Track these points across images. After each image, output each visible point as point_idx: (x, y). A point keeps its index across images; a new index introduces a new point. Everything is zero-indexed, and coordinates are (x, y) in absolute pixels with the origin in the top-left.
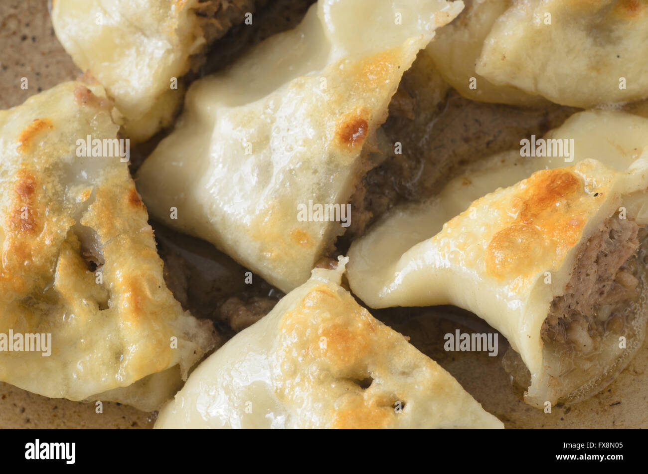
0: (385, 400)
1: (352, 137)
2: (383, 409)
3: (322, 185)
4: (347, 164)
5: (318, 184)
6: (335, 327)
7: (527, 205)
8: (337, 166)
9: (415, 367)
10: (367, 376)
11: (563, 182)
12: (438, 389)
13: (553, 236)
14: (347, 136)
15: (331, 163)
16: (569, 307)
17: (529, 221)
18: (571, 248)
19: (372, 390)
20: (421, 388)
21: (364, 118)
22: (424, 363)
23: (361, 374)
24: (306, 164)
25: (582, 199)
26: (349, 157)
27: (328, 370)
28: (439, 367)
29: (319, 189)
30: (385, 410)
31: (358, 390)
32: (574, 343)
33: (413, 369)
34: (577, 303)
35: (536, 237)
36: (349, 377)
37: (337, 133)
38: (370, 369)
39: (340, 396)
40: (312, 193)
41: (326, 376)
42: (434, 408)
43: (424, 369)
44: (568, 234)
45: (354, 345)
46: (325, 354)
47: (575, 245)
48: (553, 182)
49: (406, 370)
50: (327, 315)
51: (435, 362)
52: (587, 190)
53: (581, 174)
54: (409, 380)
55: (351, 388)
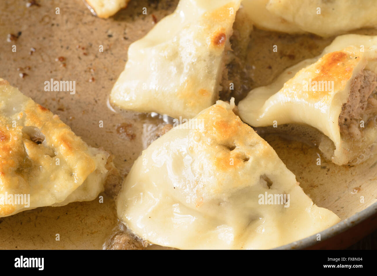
0: (240, 156)
1: (219, 42)
2: (238, 159)
3: (209, 66)
4: (219, 55)
5: (207, 66)
6: (222, 121)
7: (323, 67)
8: (214, 57)
9: (257, 143)
10: (233, 145)
11: (339, 55)
12: (266, 154)
13: (339, 76)
14: (217, 41)
15: (211, 55)
16: (349, 112)
17: (326, 73)
18: (348, 80)
19: (235, 151)
20: (258, 152)
21: (223, 32)
22: (261, 142)
23: (231, 144)
24: (199, 59)
25: (349, 61)
26: (219, 52)
27: (216, 140)
28: (268, 144)
29: (208, 69)
30: (240, 160)
31: (228, 151)
32: (352, 134)
33: (256, 144)
34: (353, 111)
35: (331, 78)
36: (225, 145)
37: (212, 41)
38: (235, 142)
39: (219, 152)
40: (205, 71)
41: (214, 143)
42: (263, 163)
43: (261, 144)
44: (346, 74)
45: (229, 130)
46: (215, 133)
47: (350, 79)
48: (334, 56)
49: (252, 145)
50: (219, 116)
51: (267, 142)
52: (351, 57)
53: (347, 51)
54: (253, 149)
55: (225, 149)
